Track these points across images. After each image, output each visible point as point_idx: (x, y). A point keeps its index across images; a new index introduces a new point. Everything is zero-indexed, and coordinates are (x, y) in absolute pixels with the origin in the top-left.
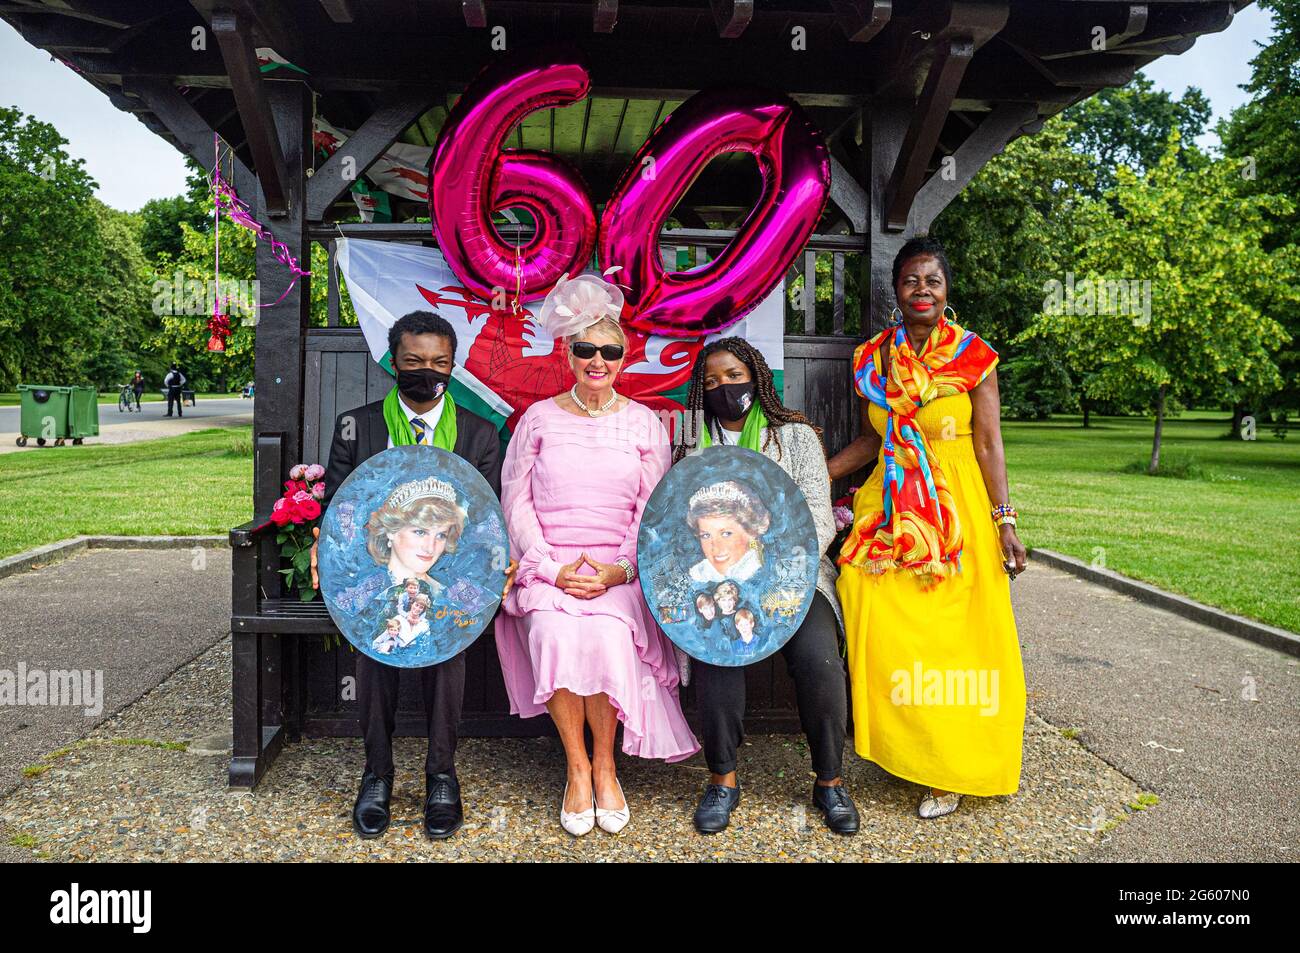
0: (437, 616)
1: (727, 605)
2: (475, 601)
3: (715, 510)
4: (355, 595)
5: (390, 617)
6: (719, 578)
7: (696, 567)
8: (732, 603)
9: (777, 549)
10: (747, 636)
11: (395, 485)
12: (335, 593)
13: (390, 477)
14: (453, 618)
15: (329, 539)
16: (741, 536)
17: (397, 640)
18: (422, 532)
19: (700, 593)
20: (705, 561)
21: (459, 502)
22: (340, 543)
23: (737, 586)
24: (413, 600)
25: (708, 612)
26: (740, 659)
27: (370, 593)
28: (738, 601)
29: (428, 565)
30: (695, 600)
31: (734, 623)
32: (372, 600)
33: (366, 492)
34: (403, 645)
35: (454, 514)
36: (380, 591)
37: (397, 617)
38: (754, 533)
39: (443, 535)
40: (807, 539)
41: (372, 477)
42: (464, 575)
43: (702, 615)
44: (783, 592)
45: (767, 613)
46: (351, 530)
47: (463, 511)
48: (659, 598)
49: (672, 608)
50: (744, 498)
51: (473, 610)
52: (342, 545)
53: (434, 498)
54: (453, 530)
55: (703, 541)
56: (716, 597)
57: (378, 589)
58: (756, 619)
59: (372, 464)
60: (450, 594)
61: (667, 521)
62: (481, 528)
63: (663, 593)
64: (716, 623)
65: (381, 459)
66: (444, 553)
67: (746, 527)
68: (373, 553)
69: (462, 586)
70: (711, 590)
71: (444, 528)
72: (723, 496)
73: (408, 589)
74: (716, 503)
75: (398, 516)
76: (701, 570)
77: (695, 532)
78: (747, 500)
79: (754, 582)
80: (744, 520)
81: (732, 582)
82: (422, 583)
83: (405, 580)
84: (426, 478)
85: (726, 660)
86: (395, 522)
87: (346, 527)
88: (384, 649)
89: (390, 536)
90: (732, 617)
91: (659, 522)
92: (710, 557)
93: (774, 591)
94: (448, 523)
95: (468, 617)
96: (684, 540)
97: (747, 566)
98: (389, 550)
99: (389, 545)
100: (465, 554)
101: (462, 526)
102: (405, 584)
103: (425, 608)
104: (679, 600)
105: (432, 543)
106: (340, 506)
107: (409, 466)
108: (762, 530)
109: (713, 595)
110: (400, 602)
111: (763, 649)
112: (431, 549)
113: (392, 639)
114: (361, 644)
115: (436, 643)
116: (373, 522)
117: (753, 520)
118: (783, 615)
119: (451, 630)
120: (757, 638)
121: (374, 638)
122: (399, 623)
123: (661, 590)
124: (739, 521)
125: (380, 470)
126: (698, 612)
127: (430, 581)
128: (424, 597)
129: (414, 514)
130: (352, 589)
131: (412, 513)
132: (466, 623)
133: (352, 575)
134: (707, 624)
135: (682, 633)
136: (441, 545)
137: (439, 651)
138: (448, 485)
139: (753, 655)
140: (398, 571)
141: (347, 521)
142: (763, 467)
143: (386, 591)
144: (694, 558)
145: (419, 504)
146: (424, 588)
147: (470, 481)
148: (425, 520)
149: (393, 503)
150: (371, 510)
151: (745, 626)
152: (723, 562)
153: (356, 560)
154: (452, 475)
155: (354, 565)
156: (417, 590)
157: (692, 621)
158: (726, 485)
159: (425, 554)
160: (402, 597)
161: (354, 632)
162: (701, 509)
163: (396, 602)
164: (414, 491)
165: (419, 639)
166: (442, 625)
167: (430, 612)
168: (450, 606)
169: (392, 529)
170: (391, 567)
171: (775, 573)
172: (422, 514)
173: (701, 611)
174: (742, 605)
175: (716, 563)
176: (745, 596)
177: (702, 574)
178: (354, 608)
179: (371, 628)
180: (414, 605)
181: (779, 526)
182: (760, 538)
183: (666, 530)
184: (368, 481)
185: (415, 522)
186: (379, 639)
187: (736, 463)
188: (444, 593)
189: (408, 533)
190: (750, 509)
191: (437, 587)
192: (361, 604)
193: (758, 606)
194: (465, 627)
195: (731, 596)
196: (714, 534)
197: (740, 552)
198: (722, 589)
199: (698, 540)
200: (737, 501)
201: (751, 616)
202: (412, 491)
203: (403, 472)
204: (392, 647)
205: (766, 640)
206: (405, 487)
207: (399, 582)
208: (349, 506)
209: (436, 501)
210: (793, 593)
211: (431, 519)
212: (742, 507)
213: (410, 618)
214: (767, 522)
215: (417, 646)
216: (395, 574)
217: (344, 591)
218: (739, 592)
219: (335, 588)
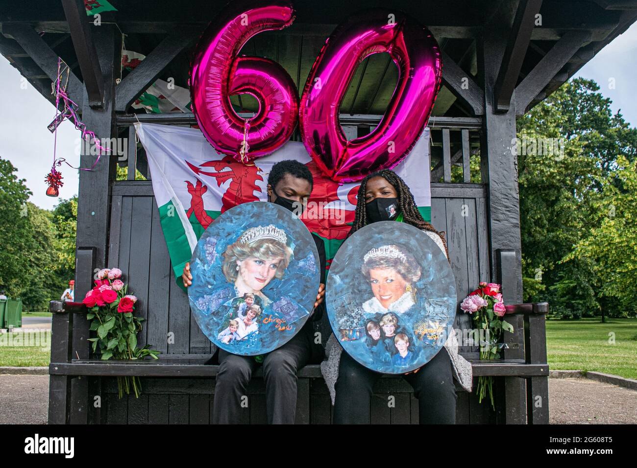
0: (264, 321)
1: (389, 330)
2: (292, 314)
3: (382, 264)
4: (210, 301)
5: (232, 318)
6: (384, 311)
7: (367, 302)
8: (393, 328)
9: (427, 293)
10: (404, 353)
11: (245, 228)
12: (197, 298)
13: (243, 222)
14: (275, 324)
15: (198, 261)
16: (400, 283)
17: (235, 335)
18: (261, 262)
19: (370, 320)
20: (374, 299)
21: (288, 244)
22: (204, 264)
23: (397, 317)
24: (249, 308)
25: (375, 334)
26: (398, 369)
27: (221, 301)
28: (397, 327)
29: (262, 285)
30: (366, 325)
31: (394, 342)
32: (222, 305)
33: (226, 231)
34: (239, 339)
35: (284, 252)
36: (228, 300)
37: (237, 319)
38: (410, 281)
39: (275, 266)
40: (448, 286)
41: (231, 221)
42: (286, 294)
43: (370, 336)
44: (431, 323)
45: (419, 336)
46: (213, 256)
47: (290, 250)
48: (340, 323)
49: (349, 330)
50: (402, 256)
51: (289, 320)
52: (206, 265)
53: (271, 240)
54: (282, 263)
55: (372, 284)
56: (381, 324)
57: (226, 299)
58: (410, 340)
59: (232, 213)
60: (275, 307)
61: (347, 271)
62: (301, 263)
63: (343, 320)
64: (381, 342)
65: (238, 210)
66: (274, 278)
67: (404, 277)
68: (225, 272)
69: (284, 302)
70: (377, 319)
71: (276, 261)
72: (387, 255)
73: (247, 300)
74: (382, 259)
75: (246, 250)
76: (371, 305)
77: (368, 279)
78: (405, 258)
79: (409, 314)
80: (403, 271)
81: (393, 314)
82: (257, 297)
83: (245, 294)
84: (268, 225)
85: (387, 369)
86: (243, 254)
87: (209, 254)
88: (226, 340)
89: (239, 263)
90: (392, 338)
91: (342, 270)
92: (378, 296)
93: (424, 321)
94: (279, 258)
95: (285, 324)
96: (359, 284)
97: (405, 303)
98: (237, 272)
99: (238, 269)
100: (289, 280)
101: (288, 261)
102: (245, 297)
103: (257, 315)
104: (354, 325)
105: (266, 270)
106: (208, 239)
107: (257, 216)
108: (415, 279)
109: (379, 322)
110: (240, 309)
111: (415, 362)
112: (265, 274)
113: (232, 334)
114: (210, 335)
115: (261, 340)
116: (229, 252)
117: (409, 271)
118: (430, 338)
119: (273, 332)
120: (411, 354)
121: (220, 331)
122: (237, 323)
123: (342, 317)
124: (399, 272)
125: (237, 217)
126: (367, 334)
127: (263, 296)
128: (257, 307)
129: (257, 249)
130: (209, 297)
131: (255, 248)
132: (284, 328)
133: (210, 287)
134: (374, 343)
135: (355, 348)
136: (273, 272)
137: (263, 346)
138: (282, 231)
139: (407, 366)
140: (241, 288)
141: (211, 249)
142: (417, 236)
143: (232, 300)
144: (366, 296)
145: (261, 242)
146: (258, 301)
147: (297, 230)
148: (264, 254)
149: (243, 240)
150: (228, 244)
151: (402, 345)
152: (386, 300)
153: (214, 277)
154: (285, 225)
155: (212, 280)
156: (253, 302)
157: (363, 340)
158: (390, 248)
159: (261, 277)
160: (242, 305)
161: (207, 326)
162: (372, 263)
163: (237, 308)
164: (258, 234)
165: (250, 336)
166: (267, 328)
167: (260, 318)
168: (274, 315)
169: (241, 258)
170: (237, 284)
171: (424, 309)
172: (262, 250)
173: (370, 333)
174: (400, 331)
175: (382, 300)
176: (402, 324)
177: (371, 307)
178: (208, 309)
179: (218, 324)
180: (249, 312)
181: (428, 276)
182: (414, 284)
183: (347, 276)
184: (229, 224)
185: (257, 254)
186: (222, 333)
187: (397, 233)
188: (271, 305)
189: (251, 262)
190: (407, 265)
191: (266, 301)
192: (213, 307)
193: (412, 331)
194: (283, 331)
195: (392, 323)
196: (381, 280)
197: (399, 292)
198: (385, 319)
199: (369, 284)
200: (398, 258)
201: (406, 338)
202: (257, 234)
203: (252, 220)
204: (231, 339)
205: (418, 356)
206: (253, 230)
207: (241, 295)
208: (214, 240)
209: (273, 241)
210: (437, 324)
211: (268, 254)
212: (401, 263)
213: (246, 321)
214: (419, 273)
215: (248, 340)
216: (238, 289)
217: (203, 297)
218: (398, 321)
219: (198, 295)
